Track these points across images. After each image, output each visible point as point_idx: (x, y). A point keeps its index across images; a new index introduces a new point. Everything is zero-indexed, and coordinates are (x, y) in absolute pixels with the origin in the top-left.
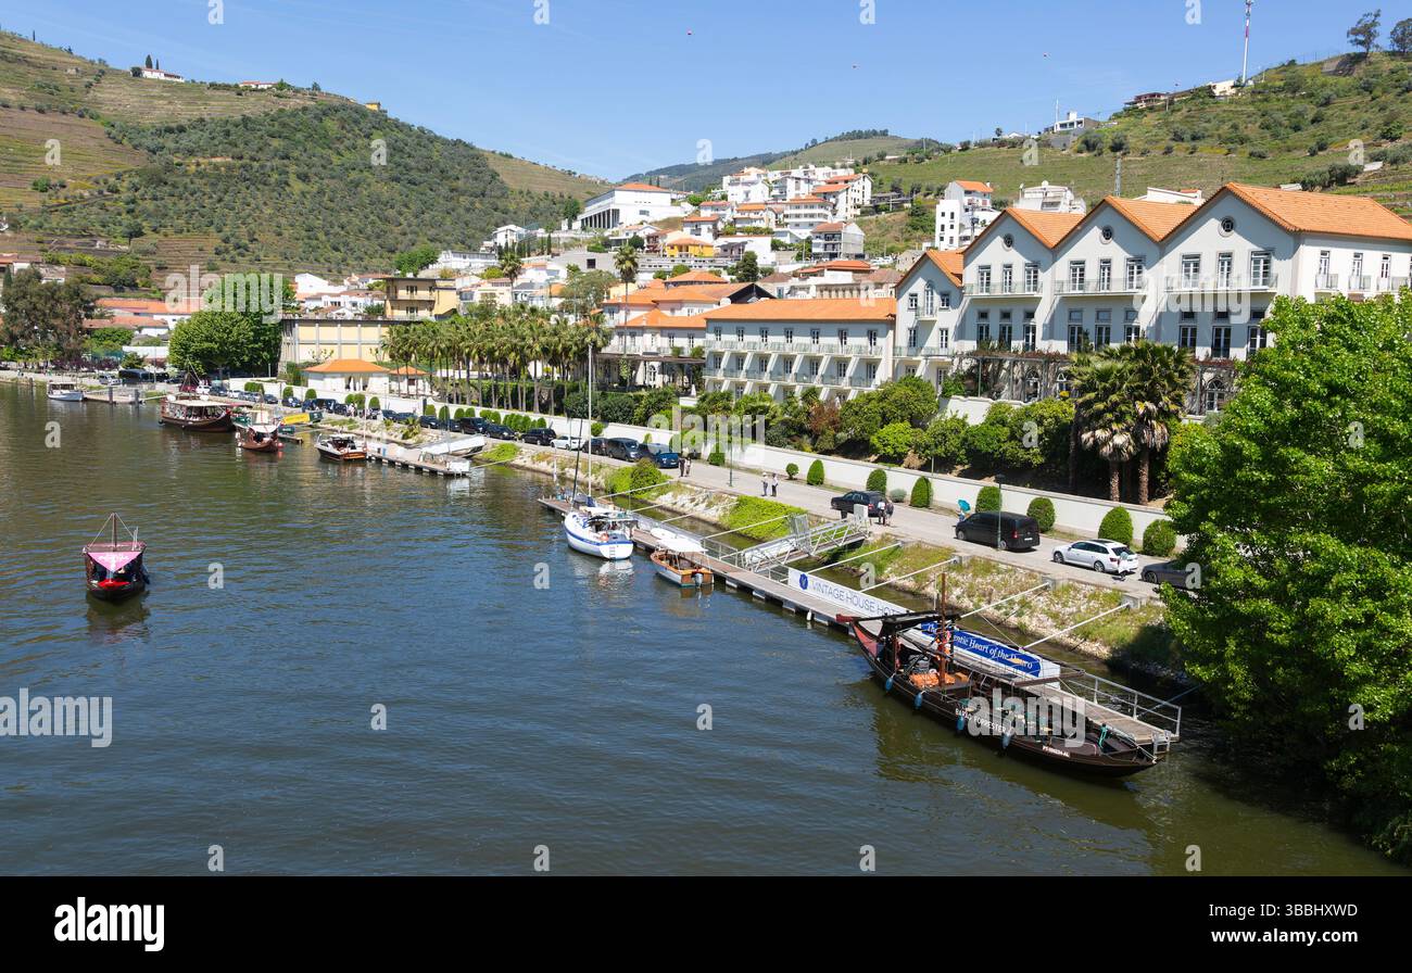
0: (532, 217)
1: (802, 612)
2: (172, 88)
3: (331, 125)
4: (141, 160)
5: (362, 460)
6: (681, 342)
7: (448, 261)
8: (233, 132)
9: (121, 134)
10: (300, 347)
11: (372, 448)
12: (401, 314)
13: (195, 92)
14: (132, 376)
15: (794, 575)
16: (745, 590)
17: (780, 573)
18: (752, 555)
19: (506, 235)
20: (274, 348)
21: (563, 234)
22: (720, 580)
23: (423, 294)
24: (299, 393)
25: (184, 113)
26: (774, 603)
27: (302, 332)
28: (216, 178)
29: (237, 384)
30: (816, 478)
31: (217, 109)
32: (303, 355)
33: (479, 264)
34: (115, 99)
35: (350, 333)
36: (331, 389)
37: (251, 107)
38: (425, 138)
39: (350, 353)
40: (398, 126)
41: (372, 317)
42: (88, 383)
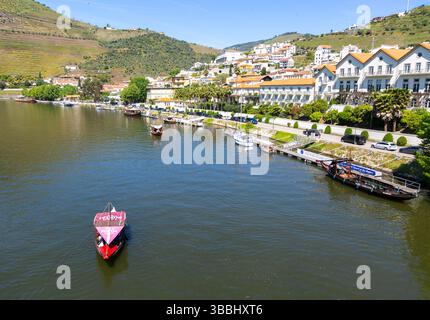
0: (202, 60)
1: (303, 160)
2: (113, 31)
3: (152, 39)
4: (107, 50)
5: (175, 123)
6: (251, 92)
7: (183, 72)
8: (128, 42)
9: (102, 44)
10: (151, 95)
11: (177, 120)
12: (176, 86)
13: (119, 32)
14: (113, 103)
15: (299, 151)
16: (286, 154)
17: (295, 150)
18: (285, 146)
19: (197, 65)
20: (145, 95)
21: (212, 64)
22: (278, 151)
23: (181, 81)
24: (154, 106)
25: (116, 37)
26: (295, 157)
27: (152, 91)
28: (125, 54)
29: (138, 105)
30: (296, 126)
31: (124, 36)
32: (153, 97)
33: (191, 73)
34: (101, 35)
35: (164, 91)
36: (161, 105)
37: (132, 35)
38: (174, 40)
39: (164, 97)
40: (168, 38)
41: (168, 87)
42: (103, 105)
